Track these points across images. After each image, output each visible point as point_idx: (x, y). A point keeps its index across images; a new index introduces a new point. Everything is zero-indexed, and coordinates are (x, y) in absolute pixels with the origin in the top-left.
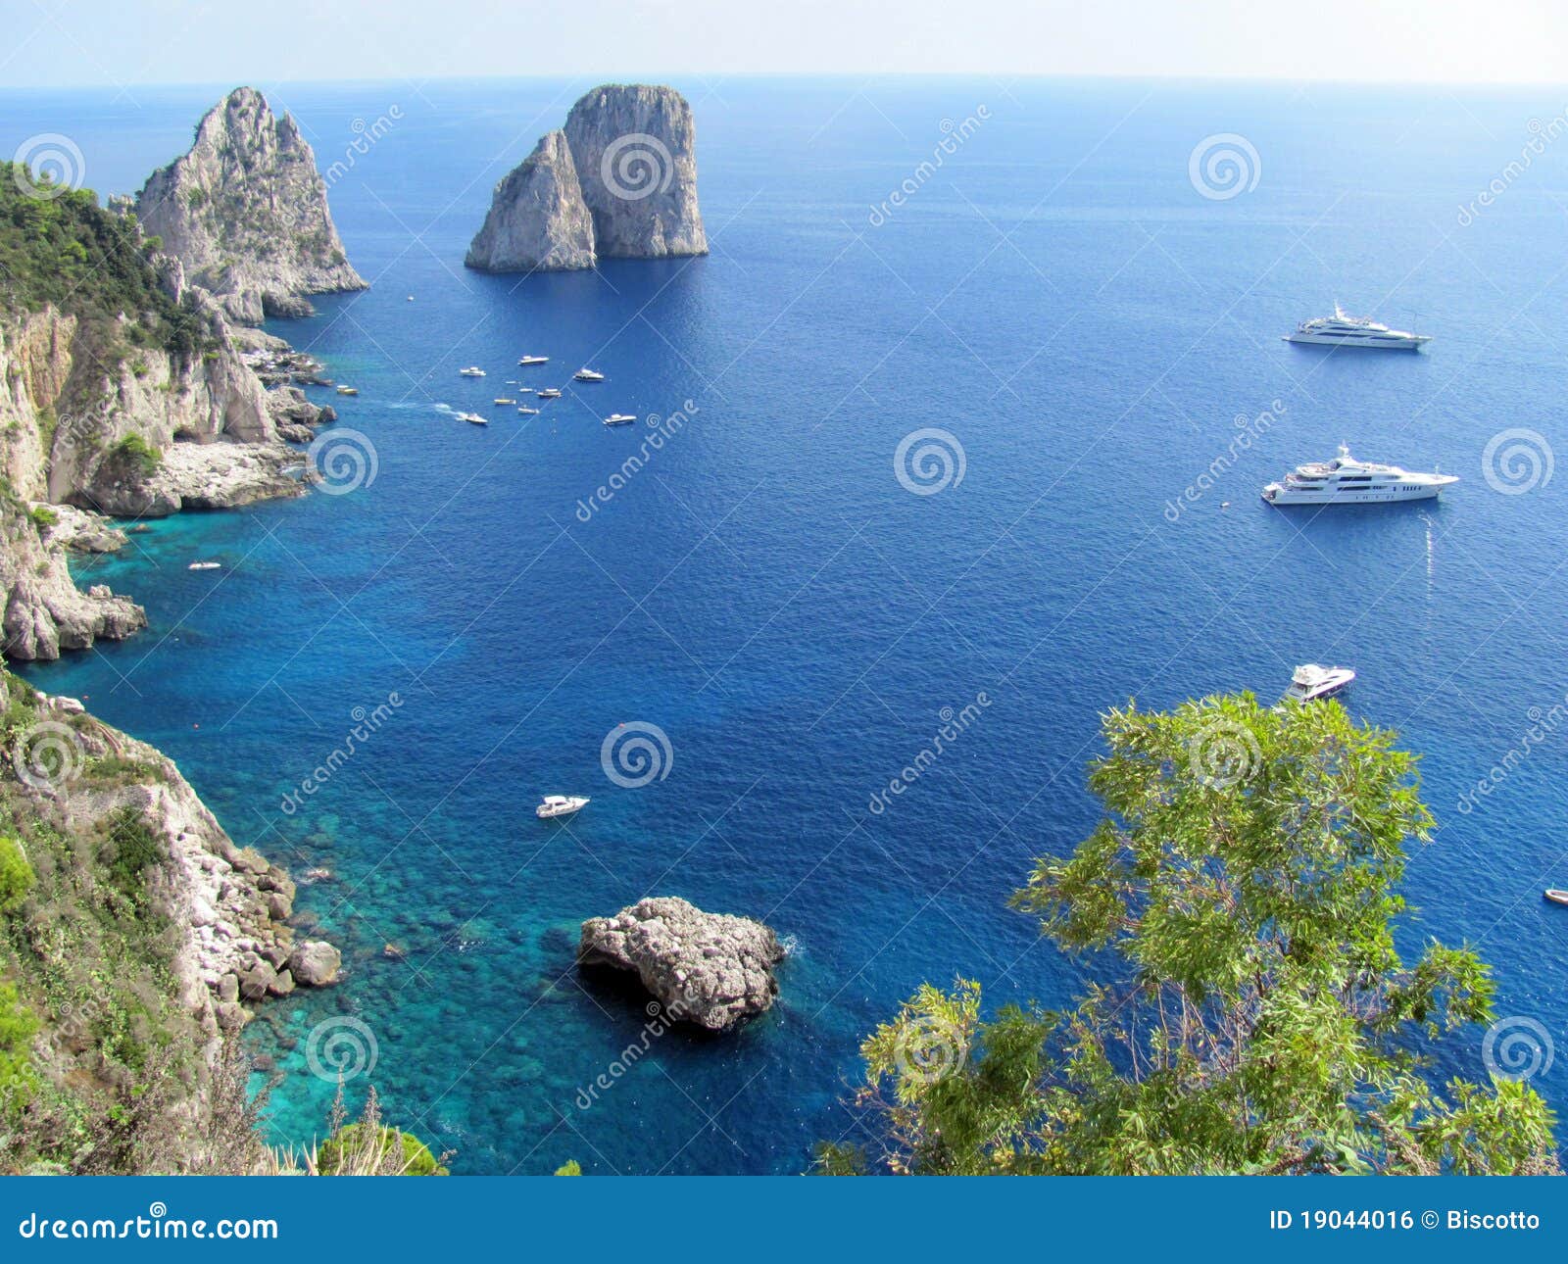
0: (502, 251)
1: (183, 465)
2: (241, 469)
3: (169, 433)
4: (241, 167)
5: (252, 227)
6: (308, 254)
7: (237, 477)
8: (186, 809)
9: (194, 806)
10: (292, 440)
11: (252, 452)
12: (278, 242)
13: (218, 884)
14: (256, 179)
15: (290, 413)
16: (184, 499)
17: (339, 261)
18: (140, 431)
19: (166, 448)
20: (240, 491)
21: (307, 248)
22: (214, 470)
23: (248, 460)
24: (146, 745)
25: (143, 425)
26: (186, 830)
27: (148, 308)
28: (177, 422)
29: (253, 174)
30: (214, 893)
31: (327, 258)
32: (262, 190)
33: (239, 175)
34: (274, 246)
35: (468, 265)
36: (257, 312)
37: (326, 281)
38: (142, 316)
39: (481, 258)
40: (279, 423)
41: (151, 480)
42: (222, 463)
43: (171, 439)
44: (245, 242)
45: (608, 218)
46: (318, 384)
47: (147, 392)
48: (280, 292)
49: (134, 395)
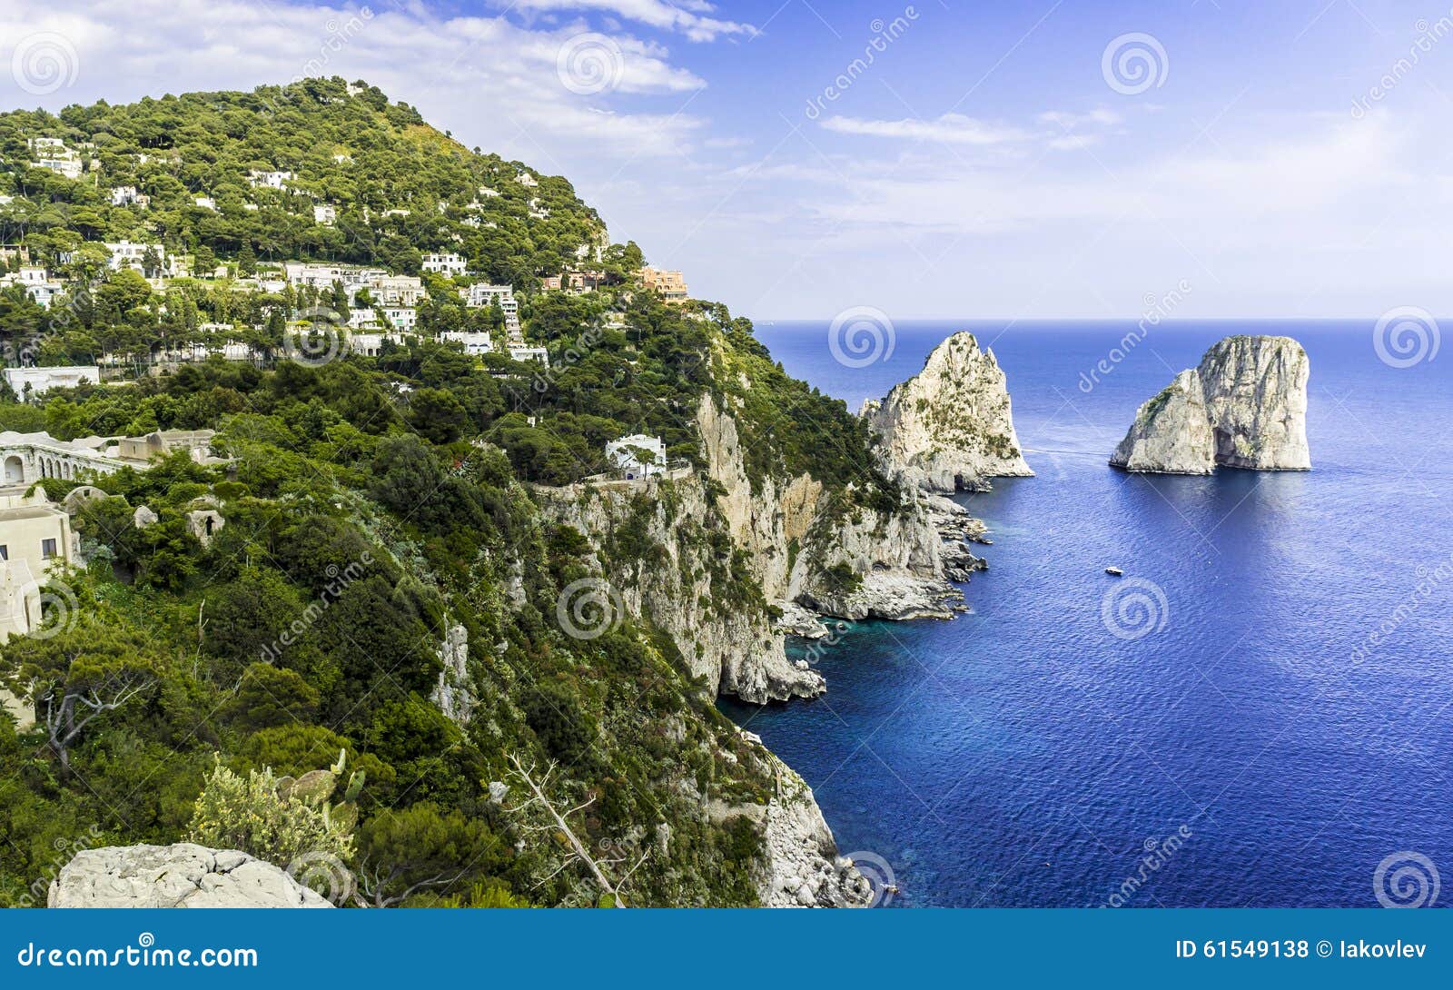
0: (1140, 456)
1: (874, 588)
2: (913, 594)
3: (869, 564)
4: (953, 385)
5: (956, 426)
6: (994, 448)
7: (912, 600)
8: (813, 823)
9: (819, 822)
10: (954, 580)
11: (923, 584)
12: (973, 438)
13: (821, 879)
14: (963, 394)
15: (954, 559)
16: (870, 611)
17: (1014, 453)
18: (849, 560)
19: (866, 575)
20: (909, 610)
21: (993, 444)
22: (894, 593)
23: (919, 589)
24: (796, 775)
25: (853, 557)
26: (810, 837)
27: (868, 480)
28: (876, 557)
29: (961, 390)
30: (816, 885)
31: (1006, 453)
32: (967, 402)
33: (952, 390)
34: (970, 441)
35: (1111, 465)
36: (950, 484)
37: (1003, 468)
38: (864, 485)
39: (1121, 458)
40: (947, 566)
41: (851, 595)
42: (901, 589)
43: (871, 568)
44: (950, 436)
45: (1228, 436)
46: (980, 542)
47: (859, 536)
48: (969, 473)
49: (851, 537)
